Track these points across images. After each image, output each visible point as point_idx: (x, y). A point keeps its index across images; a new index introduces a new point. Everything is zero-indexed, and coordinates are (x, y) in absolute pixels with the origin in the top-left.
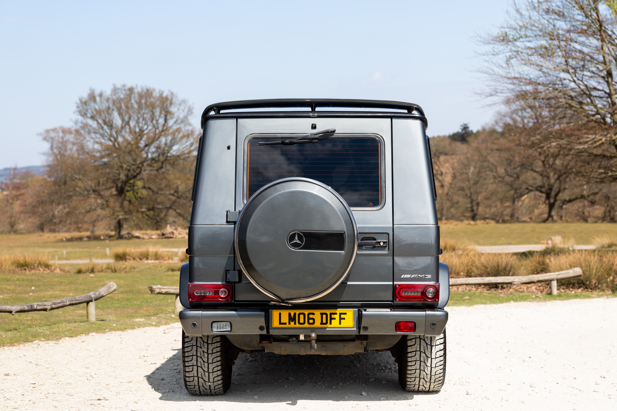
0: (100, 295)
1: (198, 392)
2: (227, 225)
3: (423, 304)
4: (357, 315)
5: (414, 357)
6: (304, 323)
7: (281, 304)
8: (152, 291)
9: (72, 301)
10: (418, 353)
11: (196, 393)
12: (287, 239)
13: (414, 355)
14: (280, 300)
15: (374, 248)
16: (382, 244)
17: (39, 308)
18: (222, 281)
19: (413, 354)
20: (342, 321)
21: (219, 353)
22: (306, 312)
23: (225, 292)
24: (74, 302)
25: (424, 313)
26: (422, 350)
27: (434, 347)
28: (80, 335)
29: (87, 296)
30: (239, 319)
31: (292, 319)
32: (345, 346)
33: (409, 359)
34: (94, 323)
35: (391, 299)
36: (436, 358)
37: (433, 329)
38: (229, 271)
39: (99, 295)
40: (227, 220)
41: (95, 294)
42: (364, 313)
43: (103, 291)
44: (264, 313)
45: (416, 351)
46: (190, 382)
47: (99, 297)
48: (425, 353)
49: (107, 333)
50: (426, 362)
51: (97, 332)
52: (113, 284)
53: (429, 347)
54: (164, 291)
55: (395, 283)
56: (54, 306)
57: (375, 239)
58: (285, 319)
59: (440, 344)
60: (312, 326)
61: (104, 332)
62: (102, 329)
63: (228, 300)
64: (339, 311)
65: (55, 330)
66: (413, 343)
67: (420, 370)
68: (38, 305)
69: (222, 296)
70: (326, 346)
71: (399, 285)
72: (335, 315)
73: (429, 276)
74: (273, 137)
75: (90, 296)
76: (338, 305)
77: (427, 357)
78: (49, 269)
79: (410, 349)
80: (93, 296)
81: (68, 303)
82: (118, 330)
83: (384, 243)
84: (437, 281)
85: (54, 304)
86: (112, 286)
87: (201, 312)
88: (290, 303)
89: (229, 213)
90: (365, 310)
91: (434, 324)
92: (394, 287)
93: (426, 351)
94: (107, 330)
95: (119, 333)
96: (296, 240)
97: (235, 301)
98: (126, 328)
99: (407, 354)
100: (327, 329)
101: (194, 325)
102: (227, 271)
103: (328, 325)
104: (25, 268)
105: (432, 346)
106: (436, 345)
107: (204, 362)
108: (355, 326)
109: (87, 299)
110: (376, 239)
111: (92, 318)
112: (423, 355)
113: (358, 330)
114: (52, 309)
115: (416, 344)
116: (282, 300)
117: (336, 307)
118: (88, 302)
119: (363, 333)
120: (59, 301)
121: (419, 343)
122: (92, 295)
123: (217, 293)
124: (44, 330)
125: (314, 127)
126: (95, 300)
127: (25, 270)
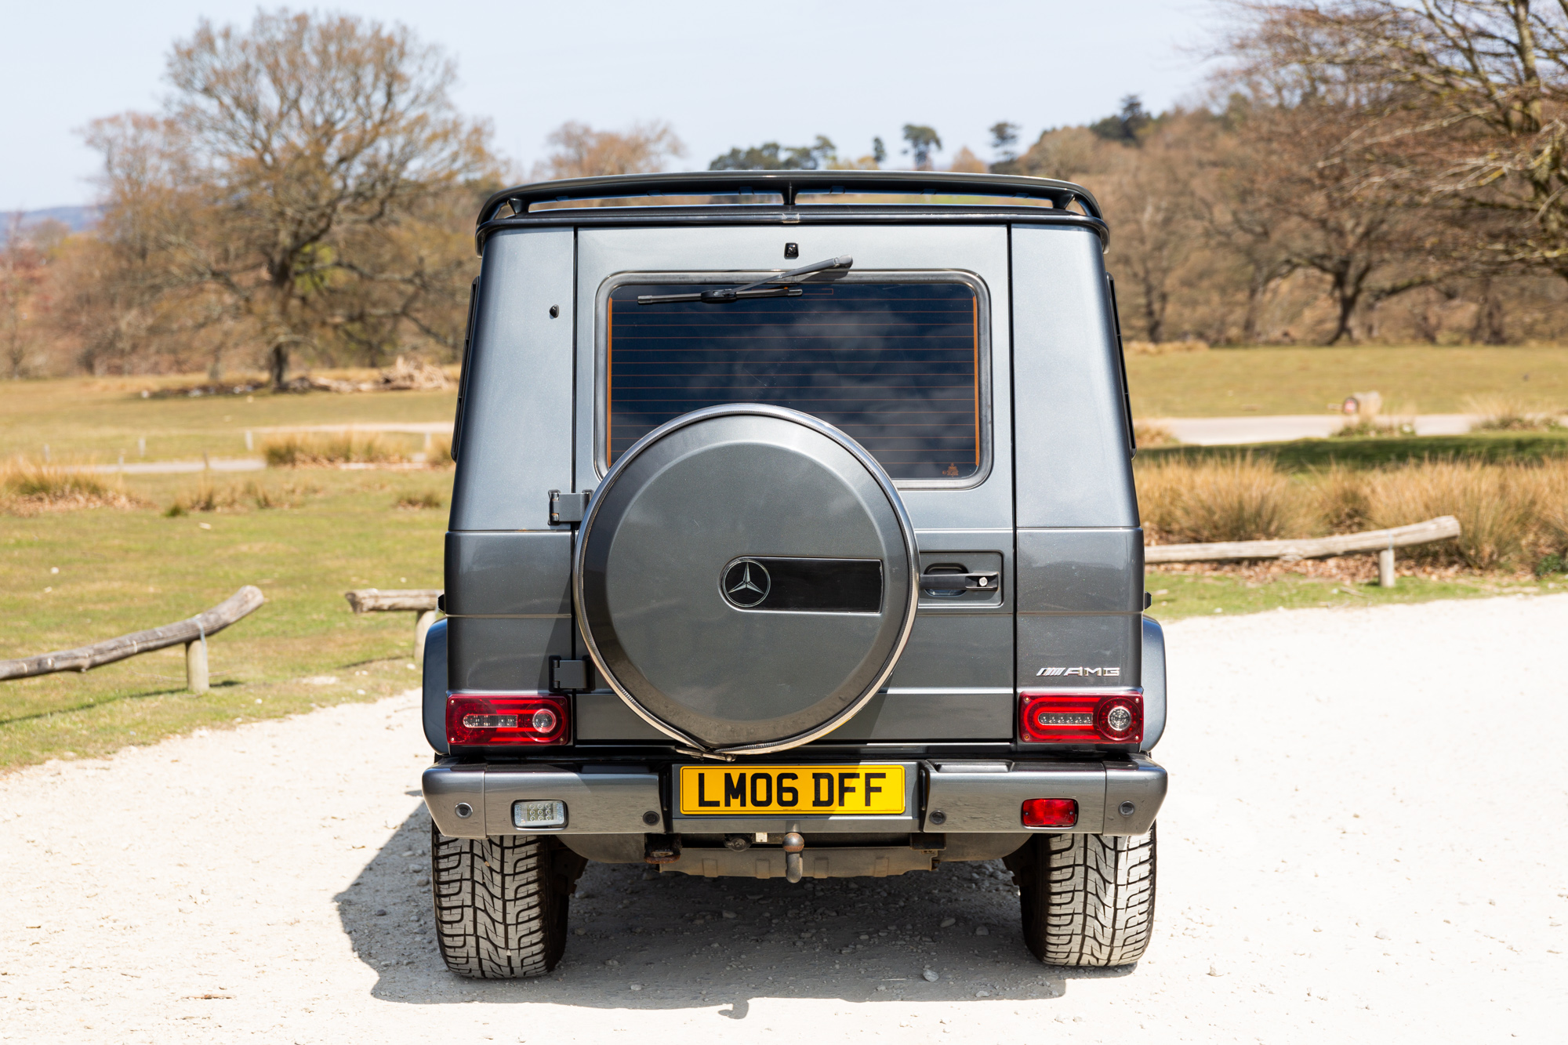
0: (221, 623)
1: (478, 974)
2: (552, 530)
3: (1098, 747)
4: (914, 778)
5: (1068, 882)
6: (768, 802)
7: (705, 756)
8: (355, 603)
9: (147, 641)
10: (1080, 870)
11: (471, 975)
12: (722, 580)
13: (1069, 875)
14: (703, 749)
15: (961, 592)
16: (983, 582)
17: (59, 665)
18: (539, 687)
19: (1067, 873)
20: (872, 794)
21: (534, 873)
22: (774, 771)
23: (550, 721)
24: (151, 644)
25: (1101, 775)
26: (1091, 862)
27: (1124, 854)
28: (168, 738)
29: (186, 625)
30: (587, 792)
31: (734, 790)
32: (881, 858)
33: (1055, 888)
34: (206, 695)
35: (1010, 735)
36: (1128, 884)
37: (1126, 819)
38: (559, 658)
39: (216, 621)
40: (551, 517)
41: (207, 620)
42: (934, 774)
43: (227, 611)
44: (656, 777)
45: (1074, 866)
46: (455, 947)
47: (216, 626)
48: (1098, 870)
49: (238, 730)
50: (1101, 894)
51: (213, 727)
52: (252, 592)
53: (1110, 854)
54: (386, 603)
55: (1020, 690)
56: (99, 659)
57: (965, 570)
58: (715, 790)
59: (1141, 846)
60: (789, 810)
61: (231, 727)
62: (227, 717)
63: (558, 741)
64: (864, 767)
65: (102, 721)
66: (1067, 844)
67: (1085, 916)
68: (57, 658)
69: (540, 730)
70: (827, 859)
71: (1032, 698)
72: (854, 780)
73: (1115, 672)
74: (677, 280)
75: (194, 626)
76: (863, 751)
77: (1105, 881)
78: (100, 497)
79: (1056, 861)
80: (201, 626)
81: (136, 649)
82: (270, 716)
83: (989, 579)
84: (1137, 683)
85: (100, 652)
86: (250, 596)
87: (481, 775)
88: (731, 755)
89: (556, 499)
90: (938, 768)
91: (1128, 806)
92: (1018, 701)
93: (1102, 866)
94: (239, 720)
95: (269, 725)
96: (747, 584)
97: (577, 742)
98: (287, 712)
99: (1050, 874)
100: (832, 818)
101: (464, 810)
102: (553, 661)
103: (835, 807)
104: (40, 495)
105: (1117, 853)
106: (1129, 850)
107: (492, 896)
108: (910, 809)
109: (186, 635)
110: (968, 568)
111: (201, 682)
112: (1093, 876)
113: (917, 821)
114: (94, 666)
115: (1076, 845)
116: (706, 748)
117: (855, 757)
118: (188, 643)
119: (930, 828)
120: (111, 644)
121: (1082, 844)
122: (200, 622)
123: (525, 721)
124: (75, 723)
125: (791, 252)
126: (209, 634)
127: (41, 499)
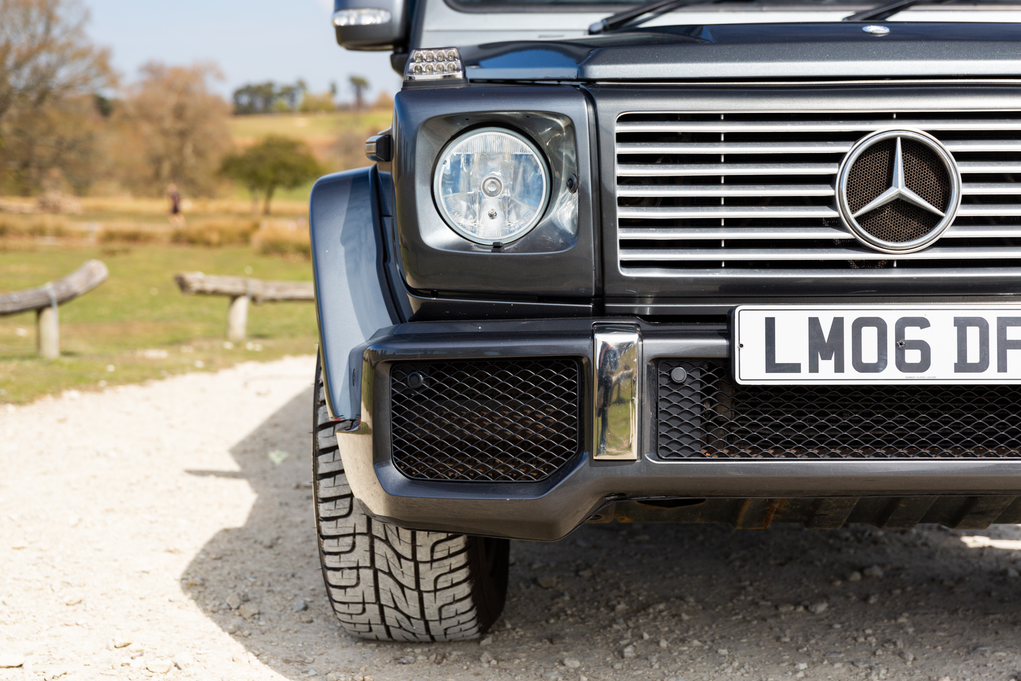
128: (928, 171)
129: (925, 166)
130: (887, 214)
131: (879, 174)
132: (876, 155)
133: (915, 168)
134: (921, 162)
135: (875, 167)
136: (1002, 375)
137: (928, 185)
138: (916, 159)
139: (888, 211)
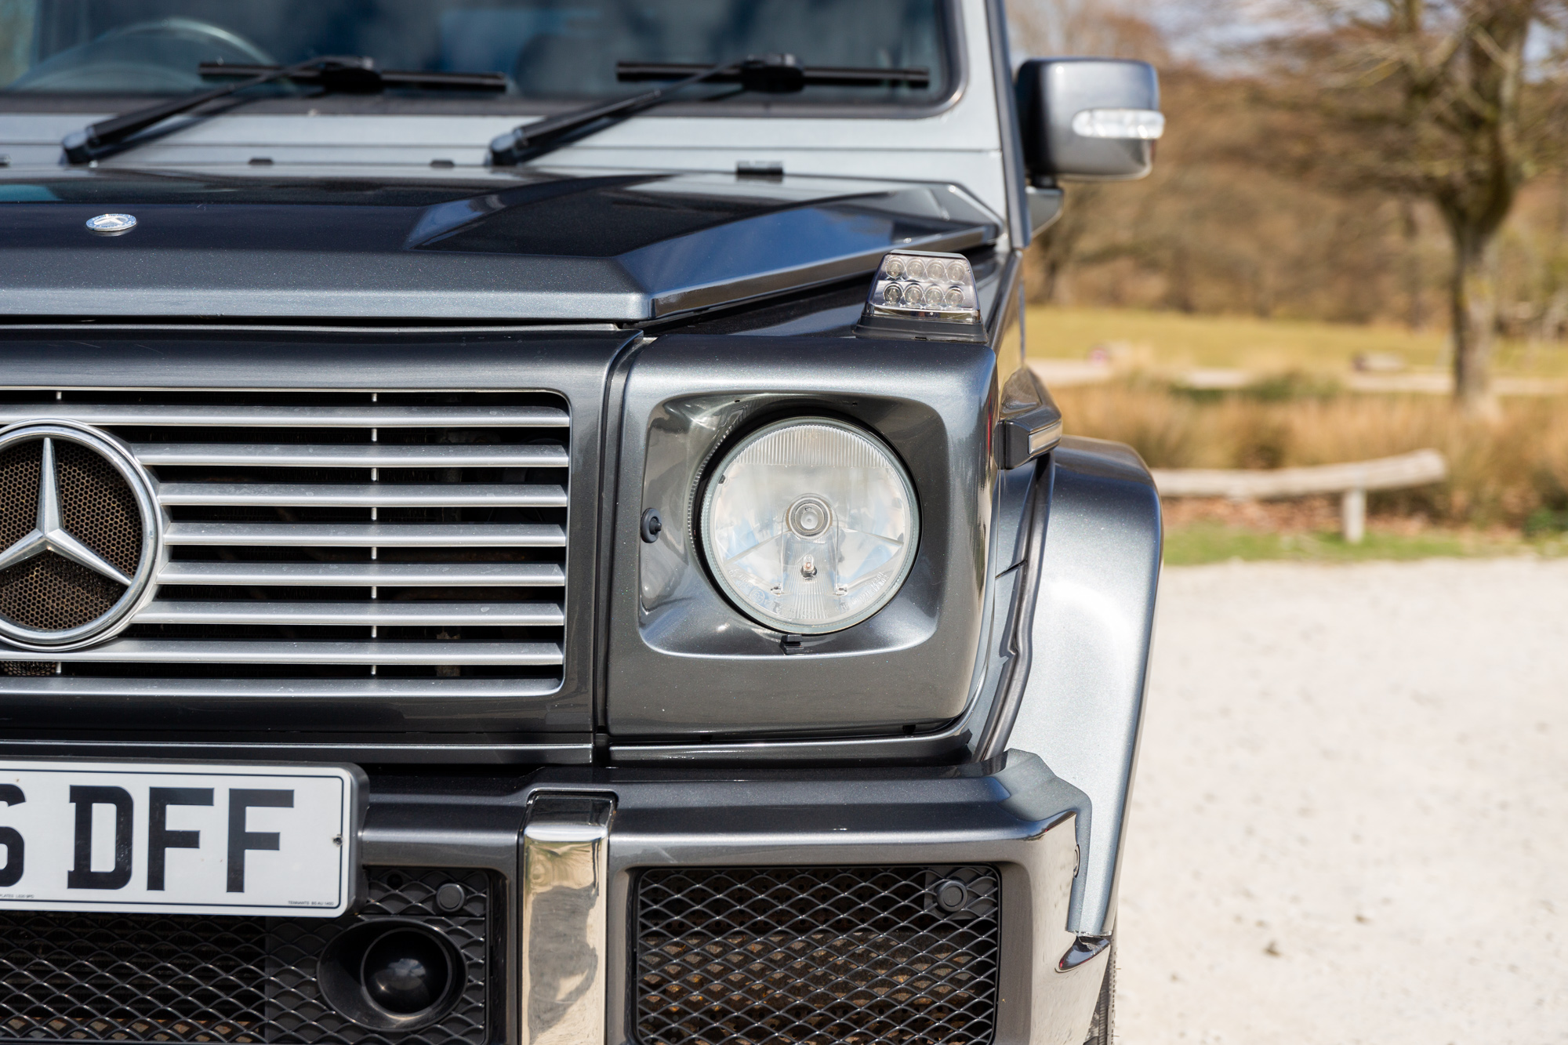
128: (110, 499)
129: (106, 490)
130: (37, 576)
131: (22, 503)
132: (17, 468)
133: (86, 493)
134: (97, 483)
135: (14, 491)
136: (155, 895)
137: (111, 525)
138: (88, 476)
139: (37, 571)
